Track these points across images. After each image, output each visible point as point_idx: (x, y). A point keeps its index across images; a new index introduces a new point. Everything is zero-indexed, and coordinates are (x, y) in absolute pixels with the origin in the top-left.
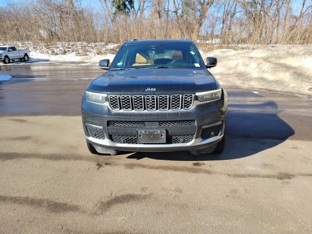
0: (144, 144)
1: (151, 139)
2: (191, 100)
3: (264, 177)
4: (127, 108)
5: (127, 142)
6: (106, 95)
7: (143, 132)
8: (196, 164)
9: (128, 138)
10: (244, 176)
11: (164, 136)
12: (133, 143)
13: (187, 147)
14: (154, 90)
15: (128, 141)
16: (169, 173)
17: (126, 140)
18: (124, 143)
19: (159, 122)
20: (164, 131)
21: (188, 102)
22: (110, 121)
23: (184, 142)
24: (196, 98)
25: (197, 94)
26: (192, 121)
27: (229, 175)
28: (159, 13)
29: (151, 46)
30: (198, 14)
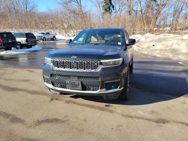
0: (71, 89)
1: (73, 87)
2: (98, 65)
3: (146, 119)
4: (61, 67)
5: (61, 87)
6: (51, 59)
7: (69, 82)
8: (107, 106)
9: (62, 85)
10: (136, 117)
11: (80, 86)
12: (64, 88)
13: (95, 94)
14: (76, 57)
16: (87, 109)
17: (61, 86)
19: (78, 77)
20: (80, 82)
21: (96, 66)
22: (52, 74)
23: (93, 90)
24: (101, 64)
25: (102, 61)
26: (98, 77)
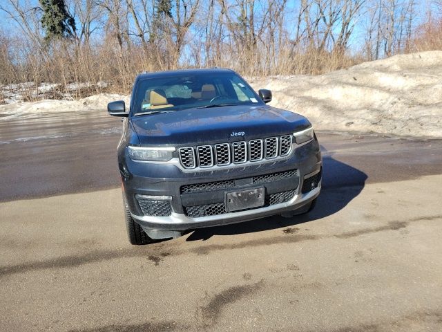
0: (233, 212)
2: (289, 144)
3: (377, 230)
4: (206, 164)
5: (208, 213)
6: (174, 149)
7: (234, 194)
8: (288, 231)
9: (210, 208)
10: (355, 234)
11: (262, 197)
12: (217, 214)
14: (243, 134)
15: (210, 212)
17: (207, 210)
18: (204, 215)
19: (254, 177)
20: (262, 189)
21: (286, 146)
22: (183, 186)
23: (284, 201)
24: (294, 140)
25: (295, 134)
26: (293, 170)
27: (337, 236)
28: (119, 38)
29: (183, 79)
30: (175, 39)
